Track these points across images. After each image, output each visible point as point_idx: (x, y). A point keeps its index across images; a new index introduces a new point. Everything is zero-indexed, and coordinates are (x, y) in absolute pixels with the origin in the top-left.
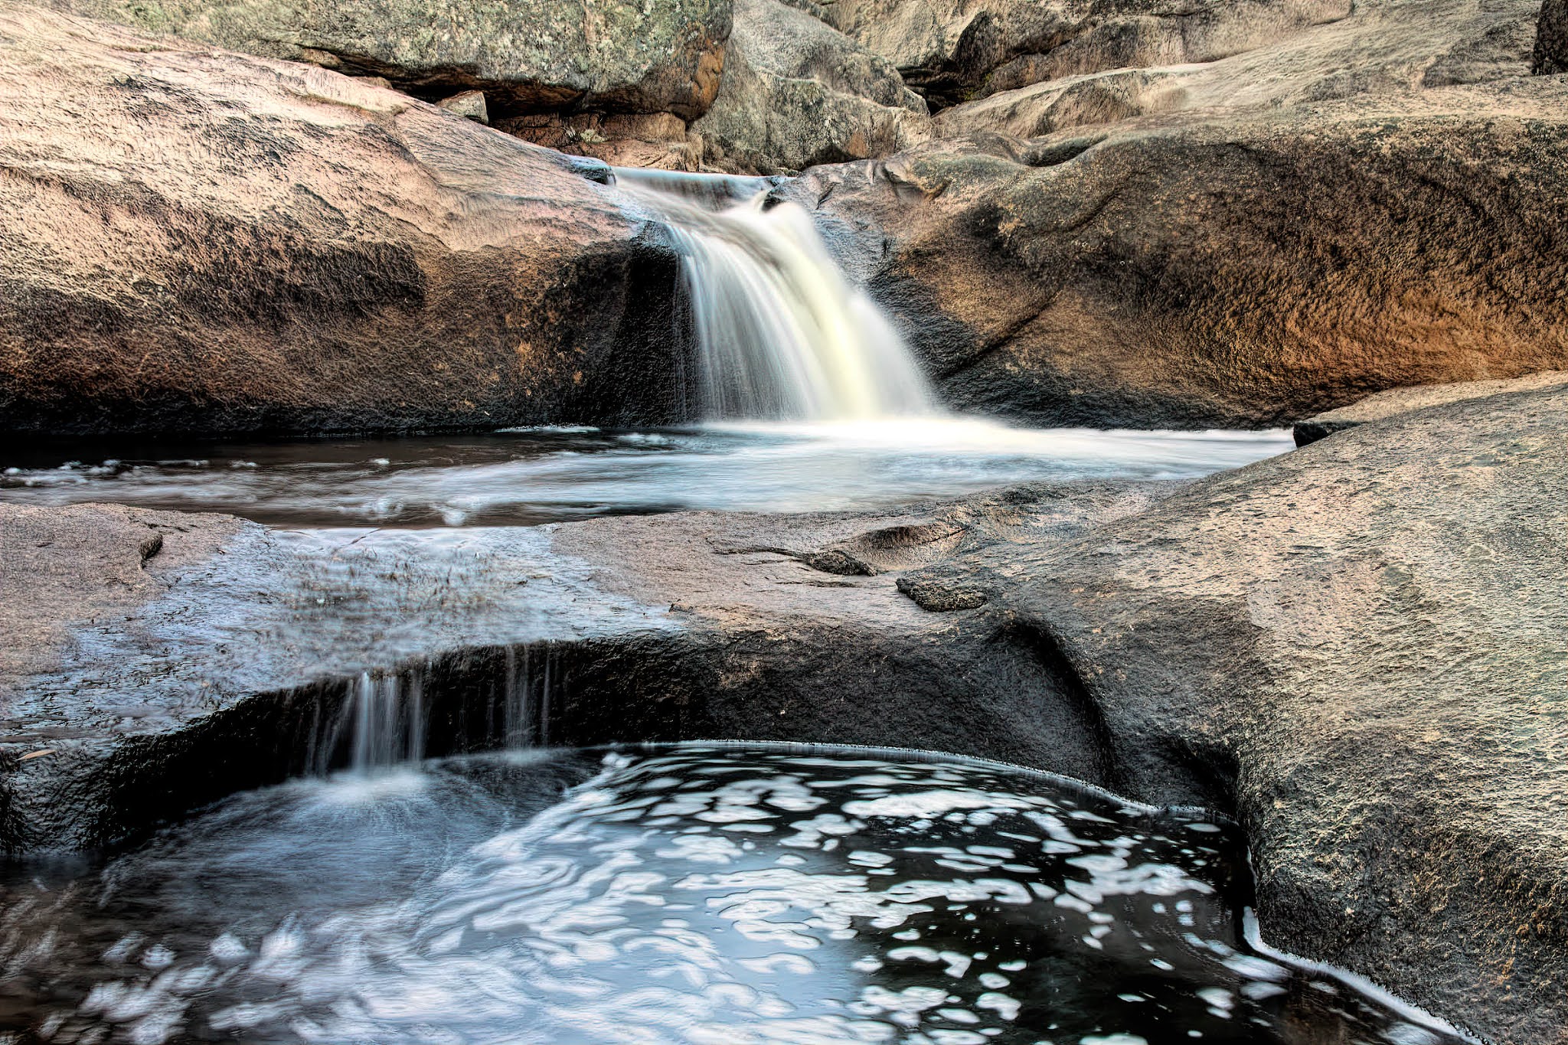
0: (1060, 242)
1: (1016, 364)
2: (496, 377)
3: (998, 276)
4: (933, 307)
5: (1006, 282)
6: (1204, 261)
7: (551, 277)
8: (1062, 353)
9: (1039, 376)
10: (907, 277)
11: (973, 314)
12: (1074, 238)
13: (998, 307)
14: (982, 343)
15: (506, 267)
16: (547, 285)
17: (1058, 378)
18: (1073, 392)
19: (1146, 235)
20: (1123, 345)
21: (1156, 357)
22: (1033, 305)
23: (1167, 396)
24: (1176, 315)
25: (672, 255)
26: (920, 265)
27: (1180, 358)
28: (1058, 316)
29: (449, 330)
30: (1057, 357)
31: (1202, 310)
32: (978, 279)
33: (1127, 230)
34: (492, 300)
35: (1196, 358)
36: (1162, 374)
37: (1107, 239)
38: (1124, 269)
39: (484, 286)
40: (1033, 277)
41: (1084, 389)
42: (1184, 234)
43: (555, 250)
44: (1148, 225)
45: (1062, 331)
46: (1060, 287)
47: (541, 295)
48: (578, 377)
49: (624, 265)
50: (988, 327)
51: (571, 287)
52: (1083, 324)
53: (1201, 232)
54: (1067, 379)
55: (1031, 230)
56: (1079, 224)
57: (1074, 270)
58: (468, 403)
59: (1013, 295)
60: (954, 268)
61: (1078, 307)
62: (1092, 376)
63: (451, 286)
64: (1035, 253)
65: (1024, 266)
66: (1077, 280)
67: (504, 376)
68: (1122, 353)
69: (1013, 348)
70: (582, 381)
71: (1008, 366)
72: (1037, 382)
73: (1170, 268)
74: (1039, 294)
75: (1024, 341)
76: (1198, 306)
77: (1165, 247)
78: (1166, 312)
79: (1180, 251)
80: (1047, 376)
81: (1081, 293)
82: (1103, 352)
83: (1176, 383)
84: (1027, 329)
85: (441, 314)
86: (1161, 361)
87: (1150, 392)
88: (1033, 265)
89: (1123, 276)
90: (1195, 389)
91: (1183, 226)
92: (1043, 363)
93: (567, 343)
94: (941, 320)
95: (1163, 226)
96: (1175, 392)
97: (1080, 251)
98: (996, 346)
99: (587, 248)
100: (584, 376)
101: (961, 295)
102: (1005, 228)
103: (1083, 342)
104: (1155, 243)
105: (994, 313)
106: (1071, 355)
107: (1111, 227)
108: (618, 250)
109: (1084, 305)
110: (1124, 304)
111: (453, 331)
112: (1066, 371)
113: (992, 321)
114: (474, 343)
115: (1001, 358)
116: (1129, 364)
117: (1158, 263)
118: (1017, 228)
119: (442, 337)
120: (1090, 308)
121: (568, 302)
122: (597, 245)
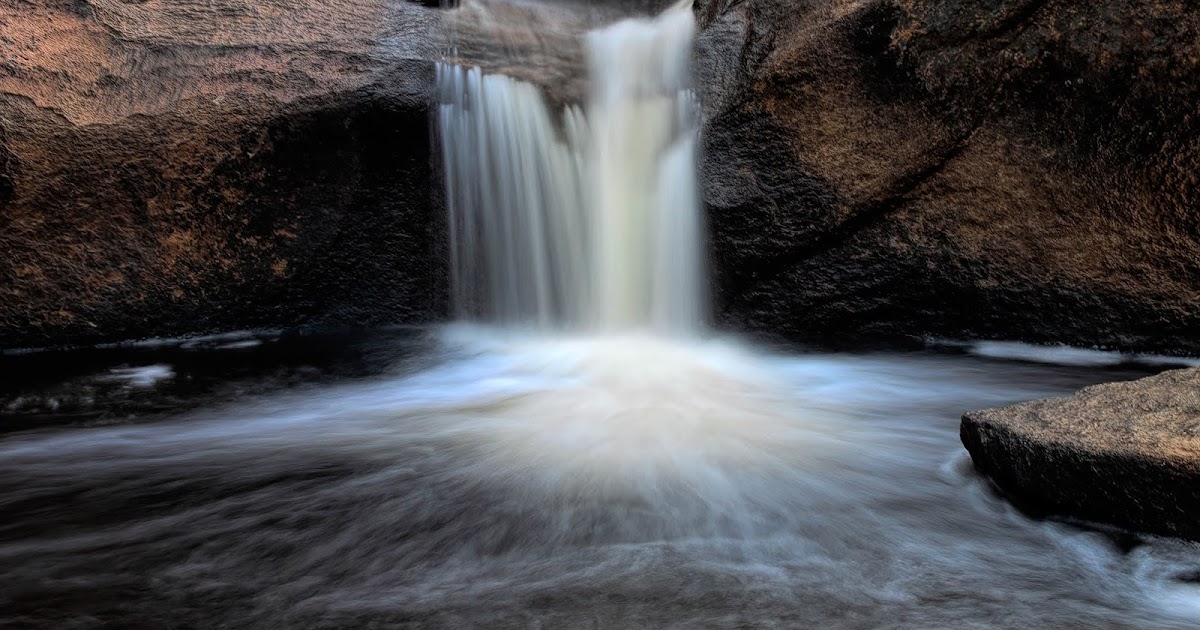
0: (981, 54)
1: (905, 239)
2: (119, 279)
3: (886, 109)
4: (788, 158)
5: (896, 119)
6: (1187, 78)
7: (228, 147)
8: (972, 222)
9: (934, 257)
10: (764, 115)
11: (842, 167)
12: (1004, 46)
13: (877, 156)
14: (846, 210)
15: (156, 139)
16: (219, 157)
17: (963, 262)
18: (983, 283)
19: (1104, 38)
20: (1061, 212)
21: (1108, 231)
22: (929, 153)
23: (1122, 293)
24: (1139, 166)
25: (422, 105)
26: (782, 96)
27: (1145, 234)
28: (968, 169)
29: (49, 226)
30: (964, 229)
31: (1180, 157)
32: (856, 115)
33: (1080, 30)
34: (126, 185)
35: (1170, 234)
36: (1116, 260)
37: (1051, 45)
38: (1068, 92)
39: (117, 166)
40: (937, 109)
41: (999, 278)
42: (1160, 34)
43: (239, 112)
44: (1109, 22)
45: (974, 189)
46: (977, 123)
47: (208, 171)
48: (280, 267)
49: (347, 123)
50: (860, 185)
51: (263, 157)
52: (1003, 180)
53: (1183, 30)
54: (975, 263)
55: (934, 40)
56: (1008, 25)
57: (1001, 97)
58: (63, 313)
59: (903, 137)
60: (826, 99)
61: (1000, 153)
62: (1011, 260)
63: (60, 172)
64: (940, 72)
65: (922, 94)
66: (1003, 112)
67: (132, 276)
68: (1057, 225)
69: (902, 215)
70: (287, 272)
71: (894, 242)
72: (932, 265)
73: (1136, 91)
74: (940, 133)
75: (920, 204)
76: (1173, 151)
77: (1131, 57)
78: (1128, 159)
79: (1151, 62)
80: (946, 257)
81: (1006, 131)
82: (1030, 223)
83: (1136, 273)
84: (924, 187)
85: (38, 206)
86: (1115, 239)
87: (1096, 287)
88: (938, 91)
89: (1068, 104)
90: (1167, 284)
91: (1158, 21)
92: (942, 238)
93: (262, 226)
94: (797, 177)
95: (1131, 21)
96: (1133, 288)
97: (1009, 65)
98: (873, 214)
99: (287, 106)
100: (291, 264)
101: (832, 139)
102: (900, 36)
103: (1002, 206)
104: (1116, 49)
105: (872, 165)
106: (984, 226)
107: (1058, 27)
108: (334, 105)
109: (1008, 150)
110: (1066, 149)
111: (55, 226)
112: (974, 251)
113: (867, 176)
114: (89, 238)
115: (885, 230)
116: (1066, 242)
117: (1118, 80)
118: (916, 36)
119: (39, 234)
120: (1015, 155)
121: (261, 175)
122: (303, 101)
